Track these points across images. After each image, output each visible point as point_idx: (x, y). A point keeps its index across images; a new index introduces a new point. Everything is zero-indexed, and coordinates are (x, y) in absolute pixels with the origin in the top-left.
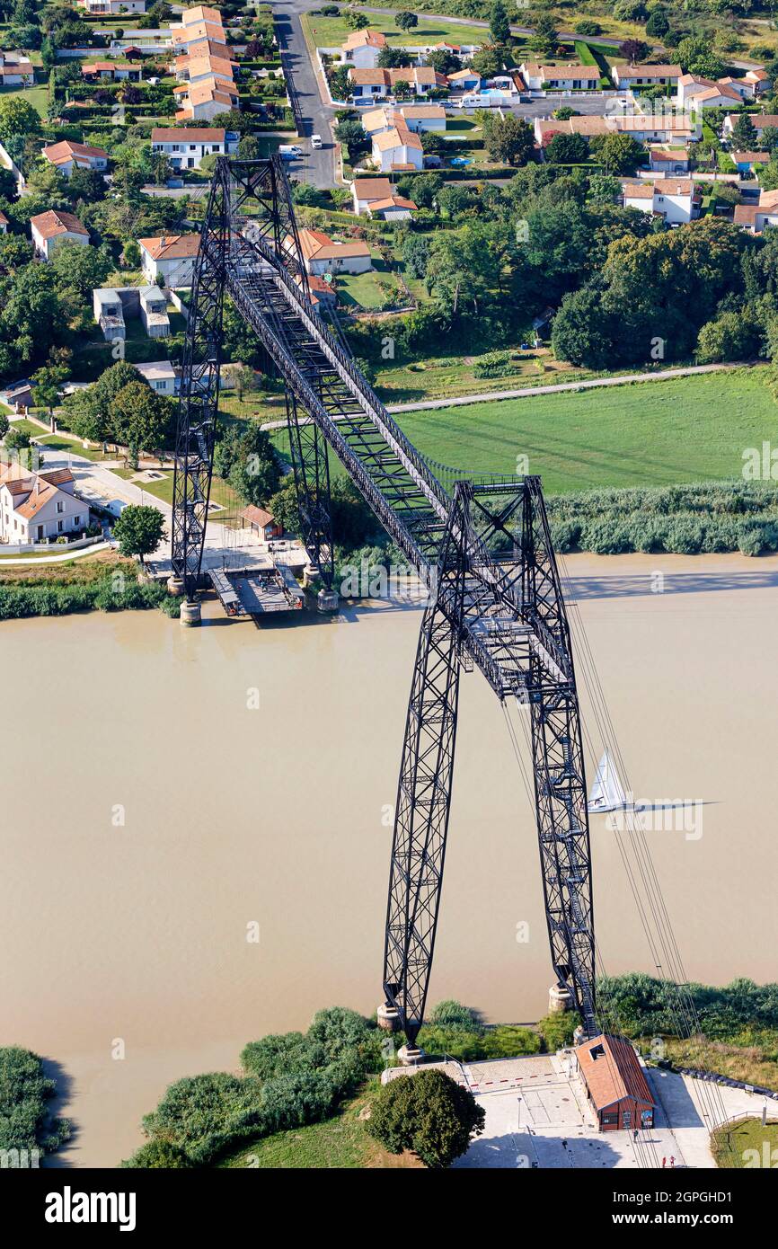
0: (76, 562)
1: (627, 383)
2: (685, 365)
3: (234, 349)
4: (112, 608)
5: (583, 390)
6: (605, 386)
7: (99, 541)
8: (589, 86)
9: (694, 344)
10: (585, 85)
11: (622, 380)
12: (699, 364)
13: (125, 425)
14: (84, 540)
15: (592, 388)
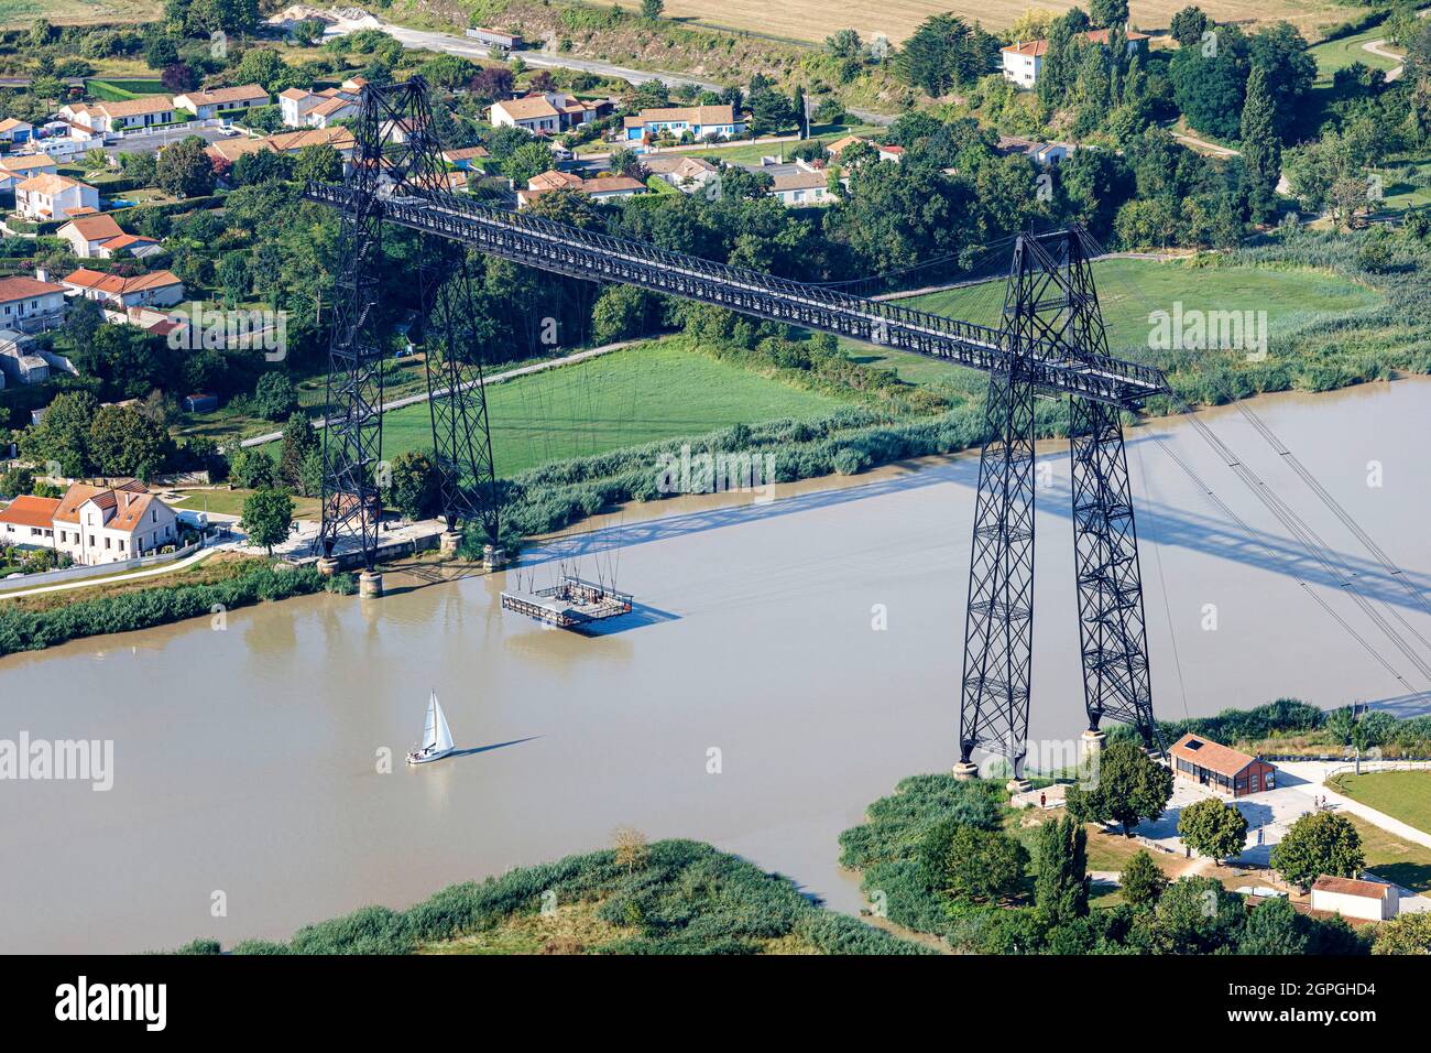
0: (202, 565)
1: (545, 369)
2: (587, 347)
3: (124, 384)
4: (278, 597)
5: (508, 380)
6: (526, 375)
7: (200, 549)
8: (164, 120)
9: (588, 322)
10: (158, 120)
11: (540, 366)
12: (600, 345)
13: (118, 451)
14: (187, 548)
15: (514, 378)
